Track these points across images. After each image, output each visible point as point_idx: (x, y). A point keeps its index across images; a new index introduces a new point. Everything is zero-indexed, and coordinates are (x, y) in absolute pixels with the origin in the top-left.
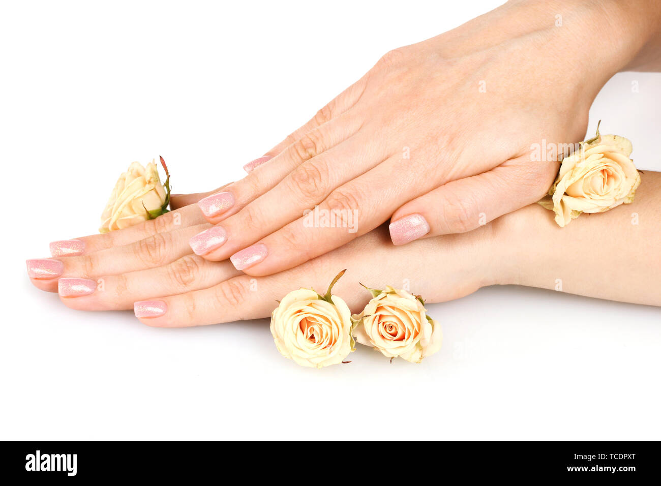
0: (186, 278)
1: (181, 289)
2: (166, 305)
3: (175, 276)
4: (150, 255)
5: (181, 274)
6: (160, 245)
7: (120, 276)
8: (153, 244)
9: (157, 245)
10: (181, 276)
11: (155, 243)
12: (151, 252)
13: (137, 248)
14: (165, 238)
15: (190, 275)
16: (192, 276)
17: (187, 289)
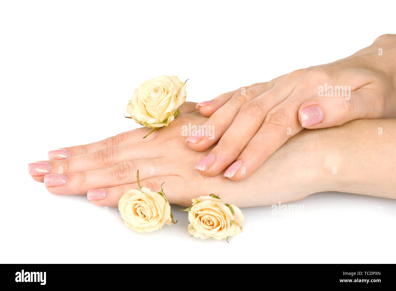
0: (121, 176)
1: (117, 182)
2: (107, 193)
3: (115, 174)
4: (104, 161)
5: (119, 173)
6: (110, 154)
7: (82, 173)
8: (106, 152)
9: (109, 153)
10: (118, 174)
11: (108, 152)
12: (104, 159)
13: (96, 155)
14: (114, 149)
15: (124, 174)
16: (125, 174)
17: (122, 182)
